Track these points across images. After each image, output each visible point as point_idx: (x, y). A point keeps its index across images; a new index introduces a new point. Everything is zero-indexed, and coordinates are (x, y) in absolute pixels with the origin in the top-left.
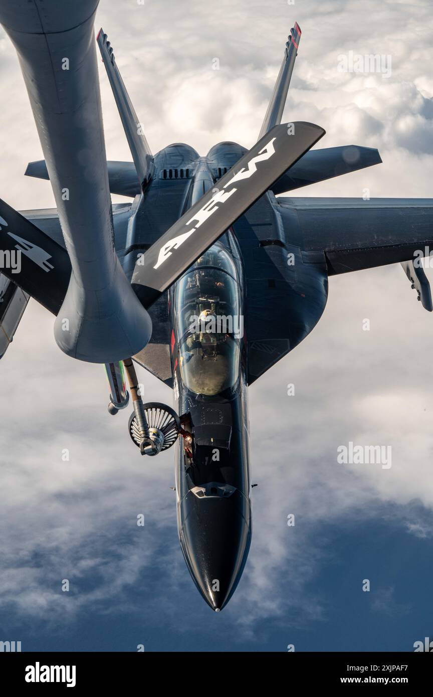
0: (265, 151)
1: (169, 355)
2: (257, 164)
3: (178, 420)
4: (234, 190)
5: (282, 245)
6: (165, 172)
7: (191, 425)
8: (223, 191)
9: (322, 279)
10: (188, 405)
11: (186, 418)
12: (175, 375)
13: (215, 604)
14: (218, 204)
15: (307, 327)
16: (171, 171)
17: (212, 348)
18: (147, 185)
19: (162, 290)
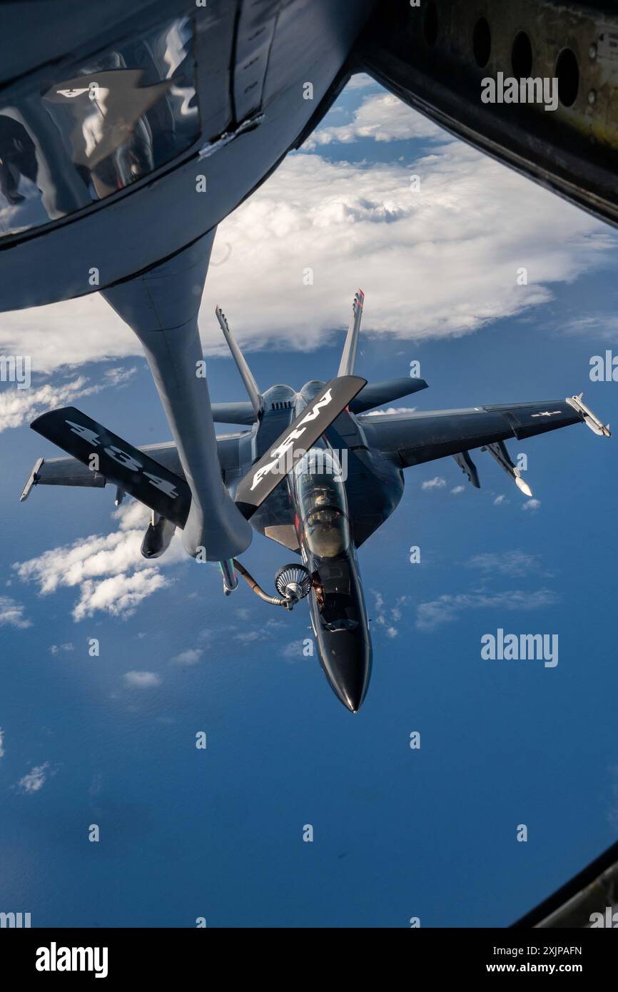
0: (325, 399)
1: (295, 532)
2: (320, 409)
3: (311, 576)
4: (305, 429)
5: (367, 449)
6: (273, 405)
7: (319, 580)
8: (296, 430)
9: (398, 471)
10: (315, 566)
11: (316, 574)
12: (302, 546)
13: (352, 708)
14: (293, 440)
15: (393, 504)
16: (277, 404)
17: (329, 523)
18: (261, 415)
19: (258, 505)
